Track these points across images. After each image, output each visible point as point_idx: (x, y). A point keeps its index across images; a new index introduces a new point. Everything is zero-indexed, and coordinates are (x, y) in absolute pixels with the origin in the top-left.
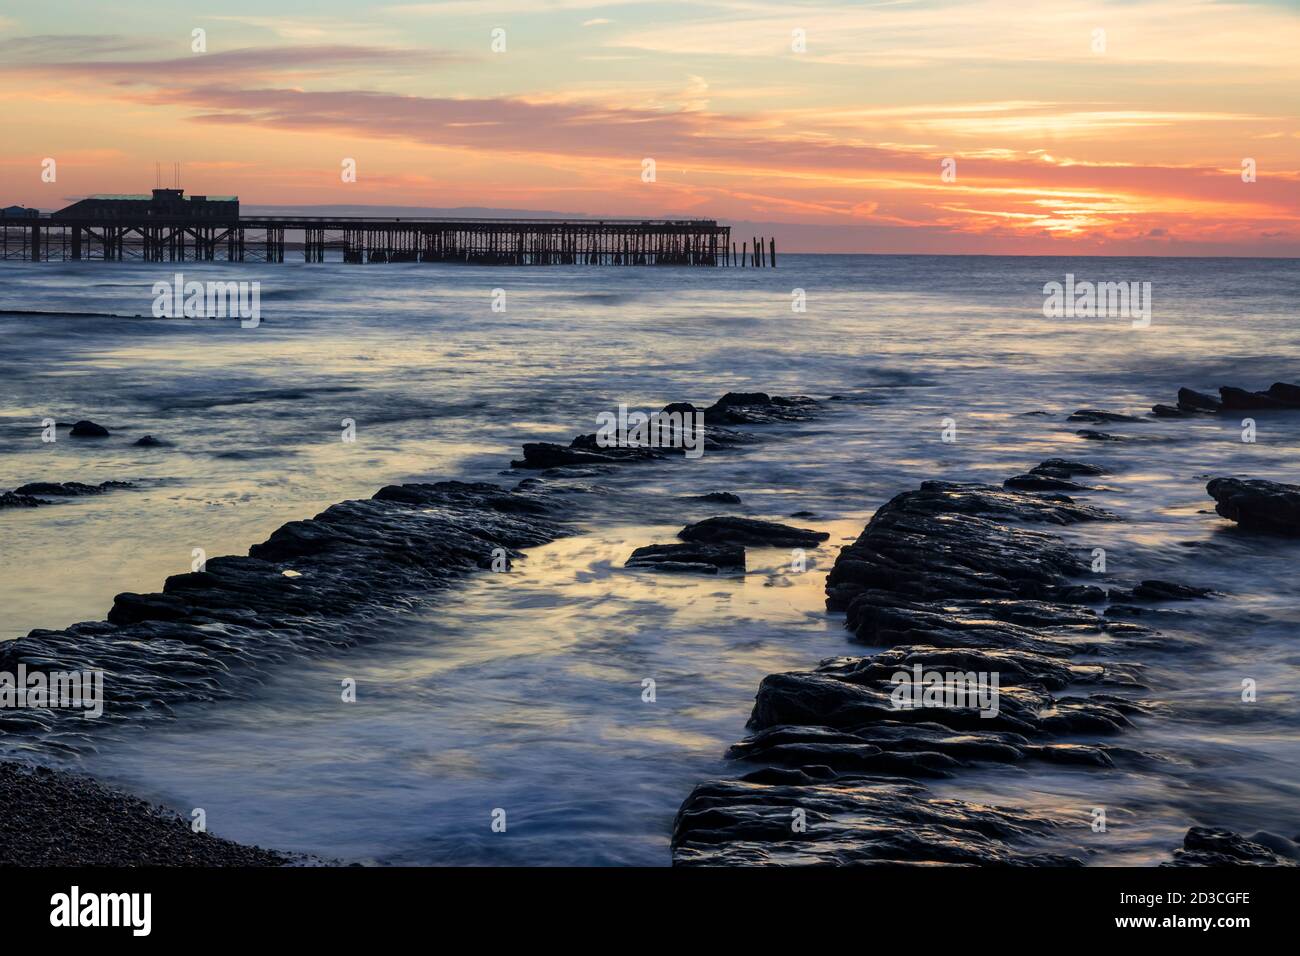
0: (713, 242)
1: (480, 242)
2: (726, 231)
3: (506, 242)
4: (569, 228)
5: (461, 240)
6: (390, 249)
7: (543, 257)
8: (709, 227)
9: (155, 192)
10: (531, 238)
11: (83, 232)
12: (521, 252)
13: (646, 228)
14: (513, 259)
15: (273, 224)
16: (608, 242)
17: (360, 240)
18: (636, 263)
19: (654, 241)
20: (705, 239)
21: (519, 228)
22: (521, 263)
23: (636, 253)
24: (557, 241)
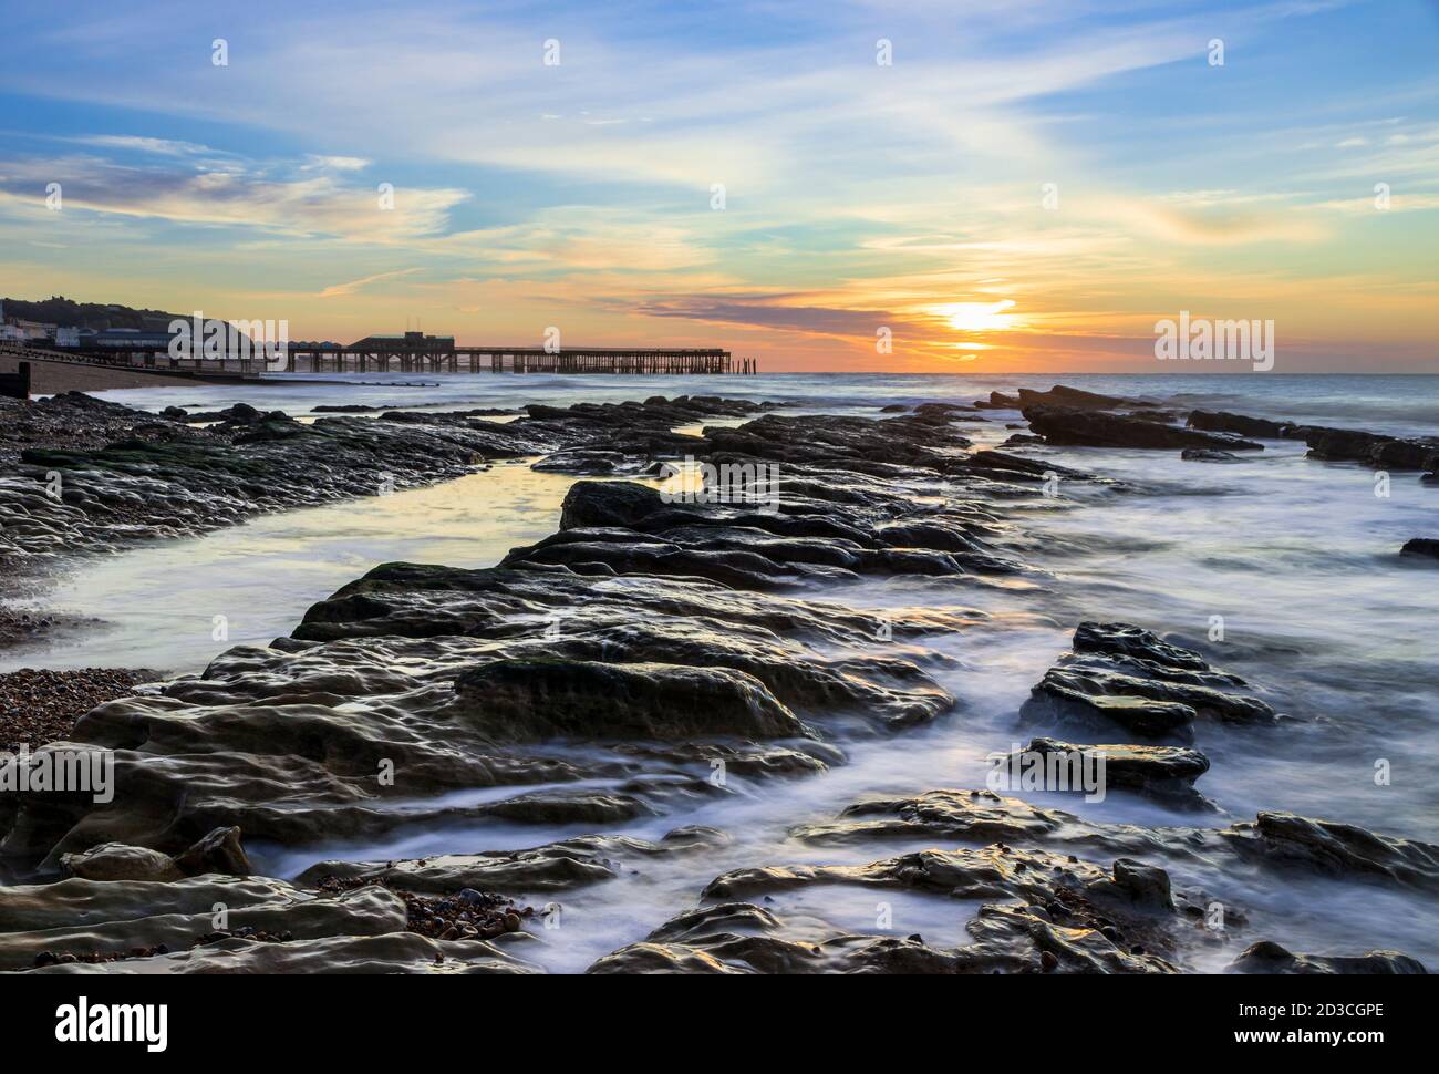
0: (721, 361)
1: (591, 361)
2: (728, 354)
3: (605, 362)
4: (640, 353)
5: (580, 360)
6: (540, 366)
7: (625, 370)
8: (719, 353)
9: (407, 334)
10: (618, 359)
11: (366, 357)
12: (614, 367)
13: (684, 353)
14: (610, 370)
15: (475, 353)
16: (662, 361)
17: (523, 361)
18: (678, 373)
19: (689, 360)
20: (717, 359)
21: (613, 354)
22: (613, 372)
23: (678, 367)
24: (634, 361)
